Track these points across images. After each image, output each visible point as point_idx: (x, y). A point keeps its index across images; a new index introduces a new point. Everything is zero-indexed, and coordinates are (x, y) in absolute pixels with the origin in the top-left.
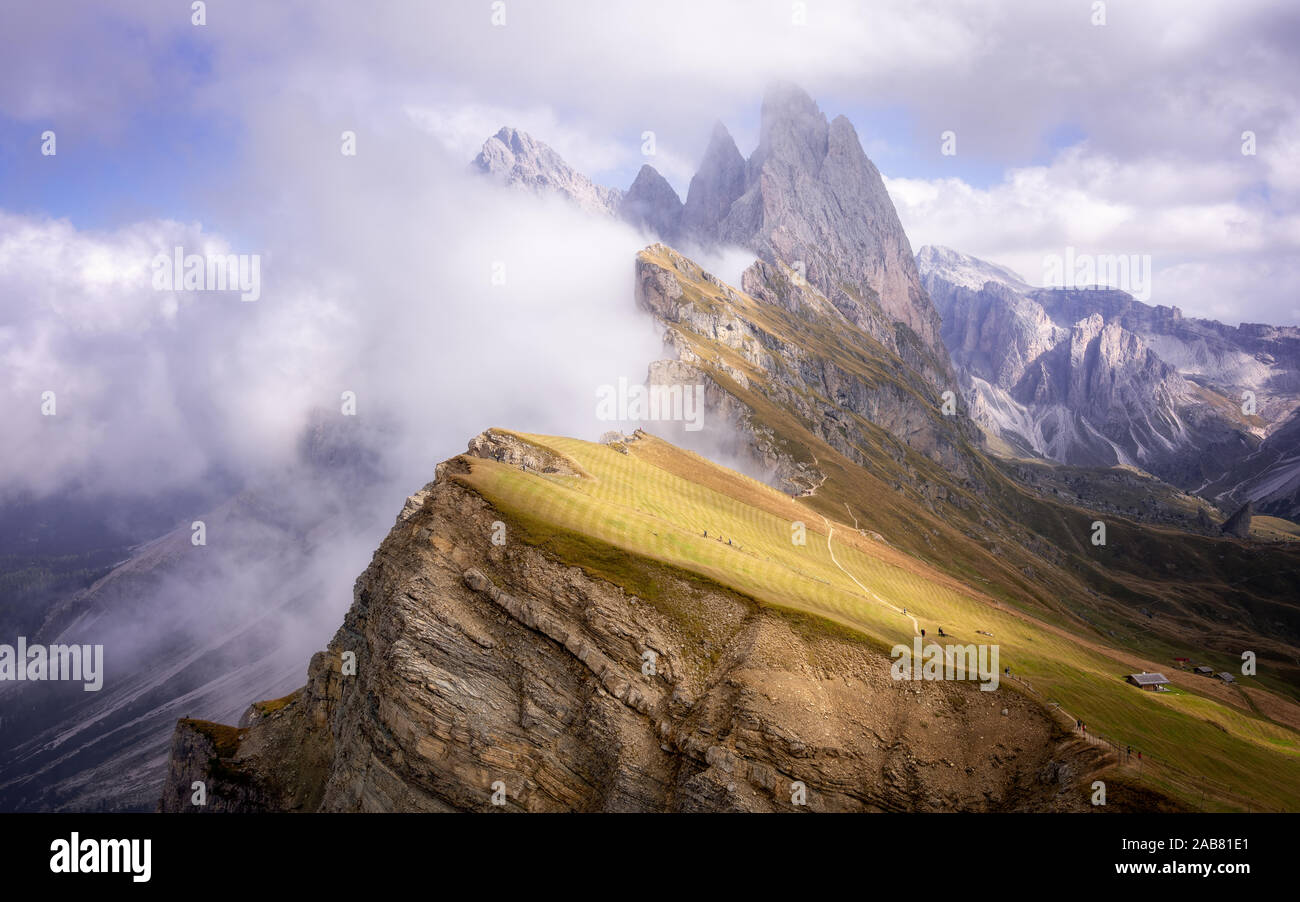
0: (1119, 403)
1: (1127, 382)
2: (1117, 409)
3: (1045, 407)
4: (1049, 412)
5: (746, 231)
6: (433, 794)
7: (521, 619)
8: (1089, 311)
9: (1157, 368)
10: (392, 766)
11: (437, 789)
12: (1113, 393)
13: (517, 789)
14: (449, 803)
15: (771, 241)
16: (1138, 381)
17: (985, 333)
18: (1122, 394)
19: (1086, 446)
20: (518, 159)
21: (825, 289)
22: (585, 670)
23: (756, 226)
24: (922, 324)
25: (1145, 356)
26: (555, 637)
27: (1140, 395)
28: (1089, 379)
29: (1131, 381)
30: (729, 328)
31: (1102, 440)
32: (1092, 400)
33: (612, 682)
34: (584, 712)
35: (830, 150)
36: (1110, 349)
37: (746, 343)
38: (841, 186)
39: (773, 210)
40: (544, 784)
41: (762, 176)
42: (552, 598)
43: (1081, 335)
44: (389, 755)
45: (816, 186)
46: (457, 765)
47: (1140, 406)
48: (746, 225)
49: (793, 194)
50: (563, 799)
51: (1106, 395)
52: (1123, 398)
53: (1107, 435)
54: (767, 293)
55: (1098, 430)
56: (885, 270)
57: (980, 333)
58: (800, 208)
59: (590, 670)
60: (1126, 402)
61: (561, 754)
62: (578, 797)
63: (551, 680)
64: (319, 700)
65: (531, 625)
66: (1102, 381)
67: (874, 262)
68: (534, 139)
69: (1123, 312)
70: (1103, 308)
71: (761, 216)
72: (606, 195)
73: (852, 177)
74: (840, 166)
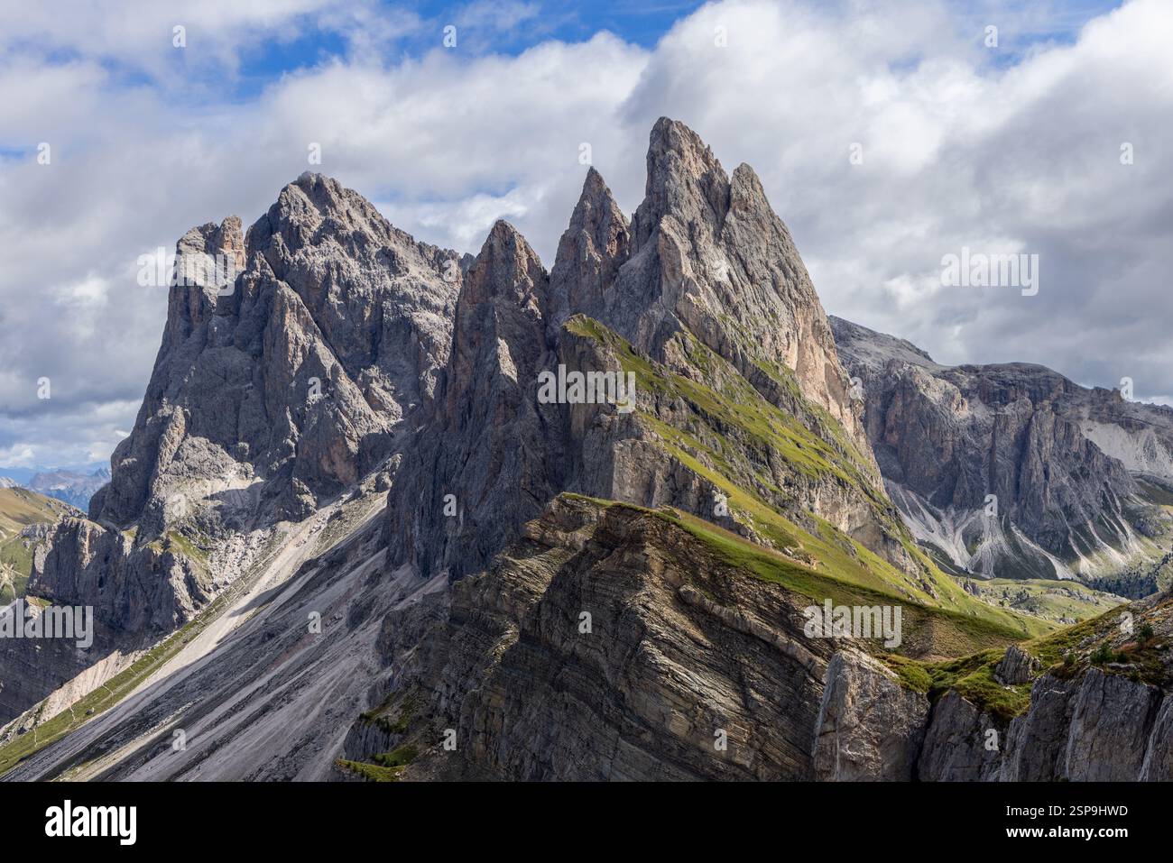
0: (1055, 506)
1: (1064, 480)
2: (1054, 513)
3: (966, 512)
4: (972, 519)
5: (641, 300)
6: (682, 765)
7: (735, 625)
8: (1012, 395)
9: (1099, 463)
10: (642, 745)
11: (686, 760)
12: (1048, 494)
13: (748, 759)
14: (694, 772)
15: (677, 312)
16: (1077, 478)
17: (890, 423)
18: (1059, 496)
19: (1018, 559)
20: (324, 212)
21: (741, 367)
22: (794, 664)
23: (652, 294)
24: (841, 408)
25: (1084, 448)
26: (765, 638)
27: (1080, 496)
28: (1018, 477)
29: (1069, 479)
30: (672, 408)
31: (1038, 552)
32: (1023, 502)
33: (819, 671)
34: (798, 697)
35: (733, 204)
36: (1043, 440)
37: (691, 424)
38: (747, 246)
39: (674, 275)
40: (770, 755)
41: (660, 235)
42: (758, 607)
43: (1007, 424)
44: (638, 737)
45: (718, 246)
46: (702, 739)
47: (1081, 510)
48: (639, 293)
49: (695, 255)
50: (784, 768)
51: (1039, 497)
52: (1059, 499)
53: (1043, 546)
54: (691, 371)
55: (1031, 539)
56: (799, 345)
57: (884, 422)
58: (704, 272)
59: (799, 662)
60: (1064, 505)
61: (781, 731)
62: (798, 765)
63: (766, 673)
64: (479, 733)
65: (744, 629)
66: (1034, 479)
67: (787, 336)
68: (343, 186)
69: (1053, 396)
70: (1030, 391)
71: (657, 282)
72: (431, 256)
73: (759, 236)
74: (744, 223)
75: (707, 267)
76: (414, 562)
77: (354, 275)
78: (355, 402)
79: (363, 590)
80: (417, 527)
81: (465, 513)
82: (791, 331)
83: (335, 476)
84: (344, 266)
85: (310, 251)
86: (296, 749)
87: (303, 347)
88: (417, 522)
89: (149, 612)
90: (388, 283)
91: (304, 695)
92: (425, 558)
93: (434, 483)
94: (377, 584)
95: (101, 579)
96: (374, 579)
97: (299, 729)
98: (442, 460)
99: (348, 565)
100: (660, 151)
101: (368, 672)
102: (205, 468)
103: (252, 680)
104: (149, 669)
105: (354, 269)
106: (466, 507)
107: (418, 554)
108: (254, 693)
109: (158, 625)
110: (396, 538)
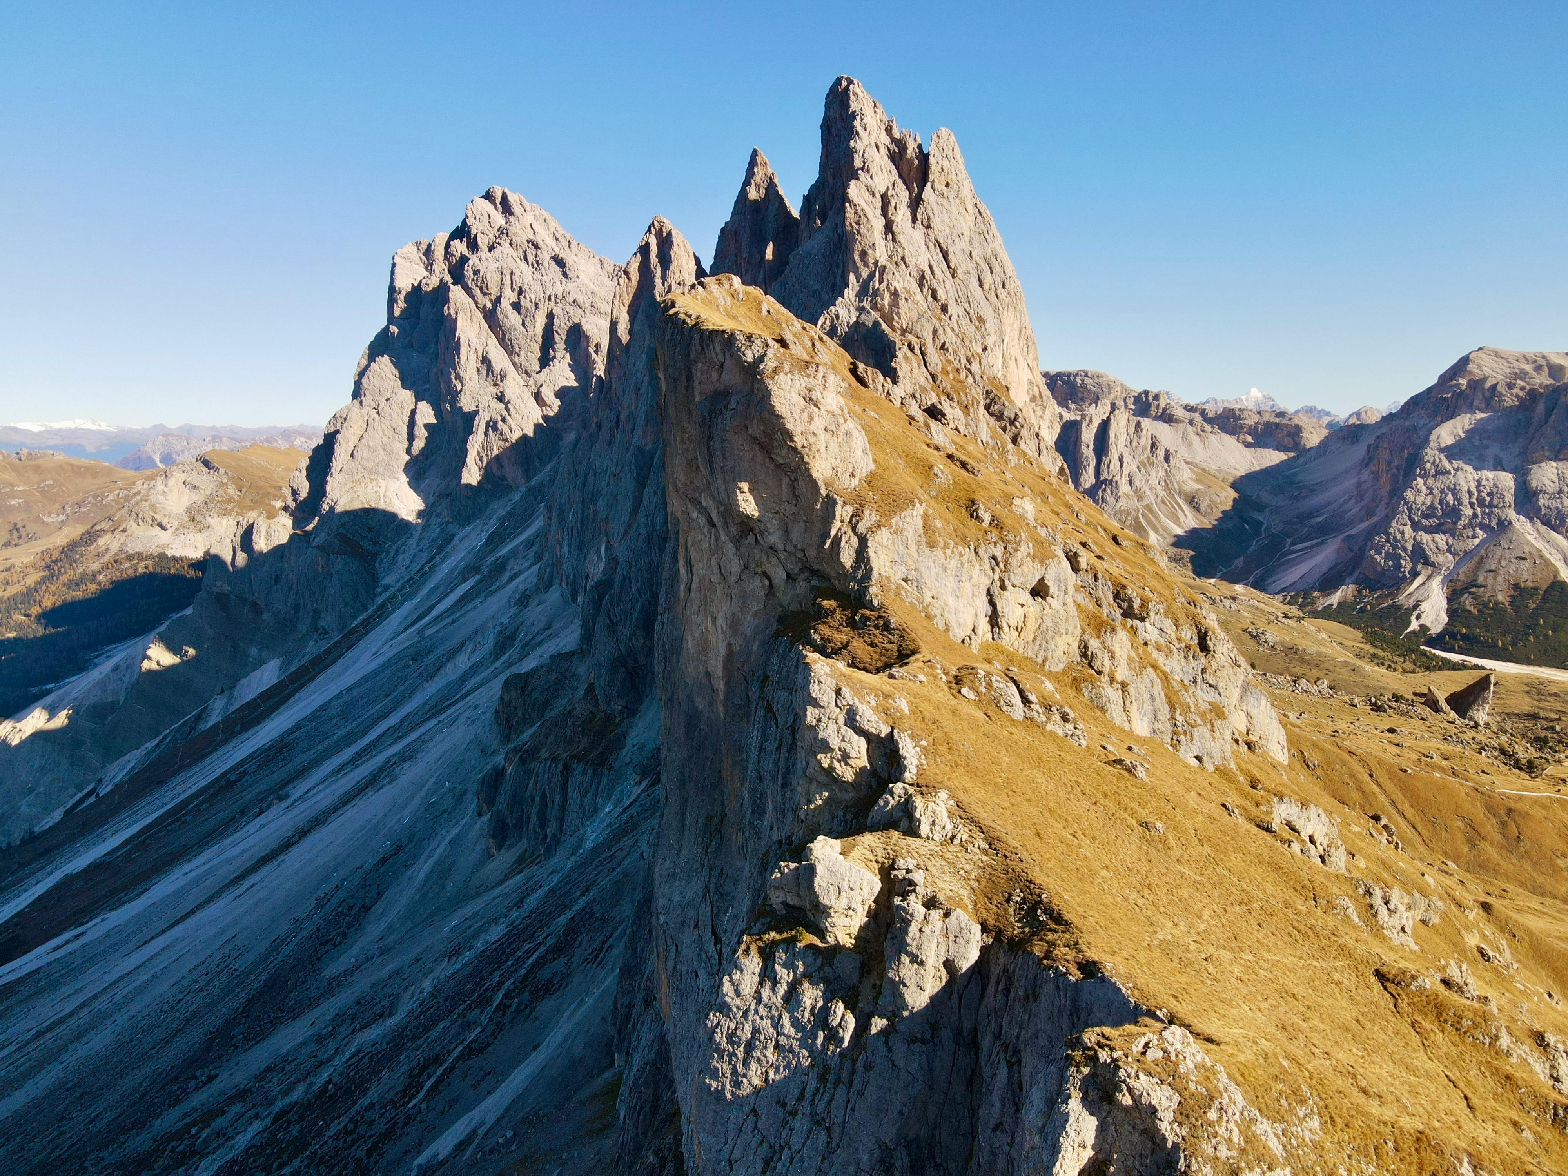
0: (1128, 489)
1: (1134, 468)
2: (1127, 496)
9: (1161, 453)
12: (1123, 479)
20: (508, 223)
25: (1150, 441)
28: (1098, 465)
35: (931, 177)
36: (1118, 435)
38: (948, 231)
39: (865, 260)
41: (848, 204)
45: (915, 228)
52: (1132, 484)
60: (1135, 488)
73: (961, 219)
74: (944, 202)
75: (906, 252)
76: (564, 584)
77: (526, 281)
78: (522, 406)
79: (513, 610)
80: (566, 549)
81: (606, 549)
82: (998, 341)
83: (503, 478)
84: (517, 272)
85: (483, 258)
86: (384, 860)
87: (476, 351)
88: (566, 542)
89: (317, 614)
90: (559, 289)
91: (409, 774)
92: (574, 582)
93: (583, 502)
94: (526, 607)
95: (277, 576)
96: (524, 600)
97: (392, 827)
98: (591, 478)
99: (507, 575)
100: (838, 116)
101: (482, 751)
102: (380, 469)
103: (385, 716)
104: (302, 681)
105: (526, 275)
106: (608, 542)
107: (568, 577)
108: (384, 733)
109: (324, 629)
110: (546, 556)
